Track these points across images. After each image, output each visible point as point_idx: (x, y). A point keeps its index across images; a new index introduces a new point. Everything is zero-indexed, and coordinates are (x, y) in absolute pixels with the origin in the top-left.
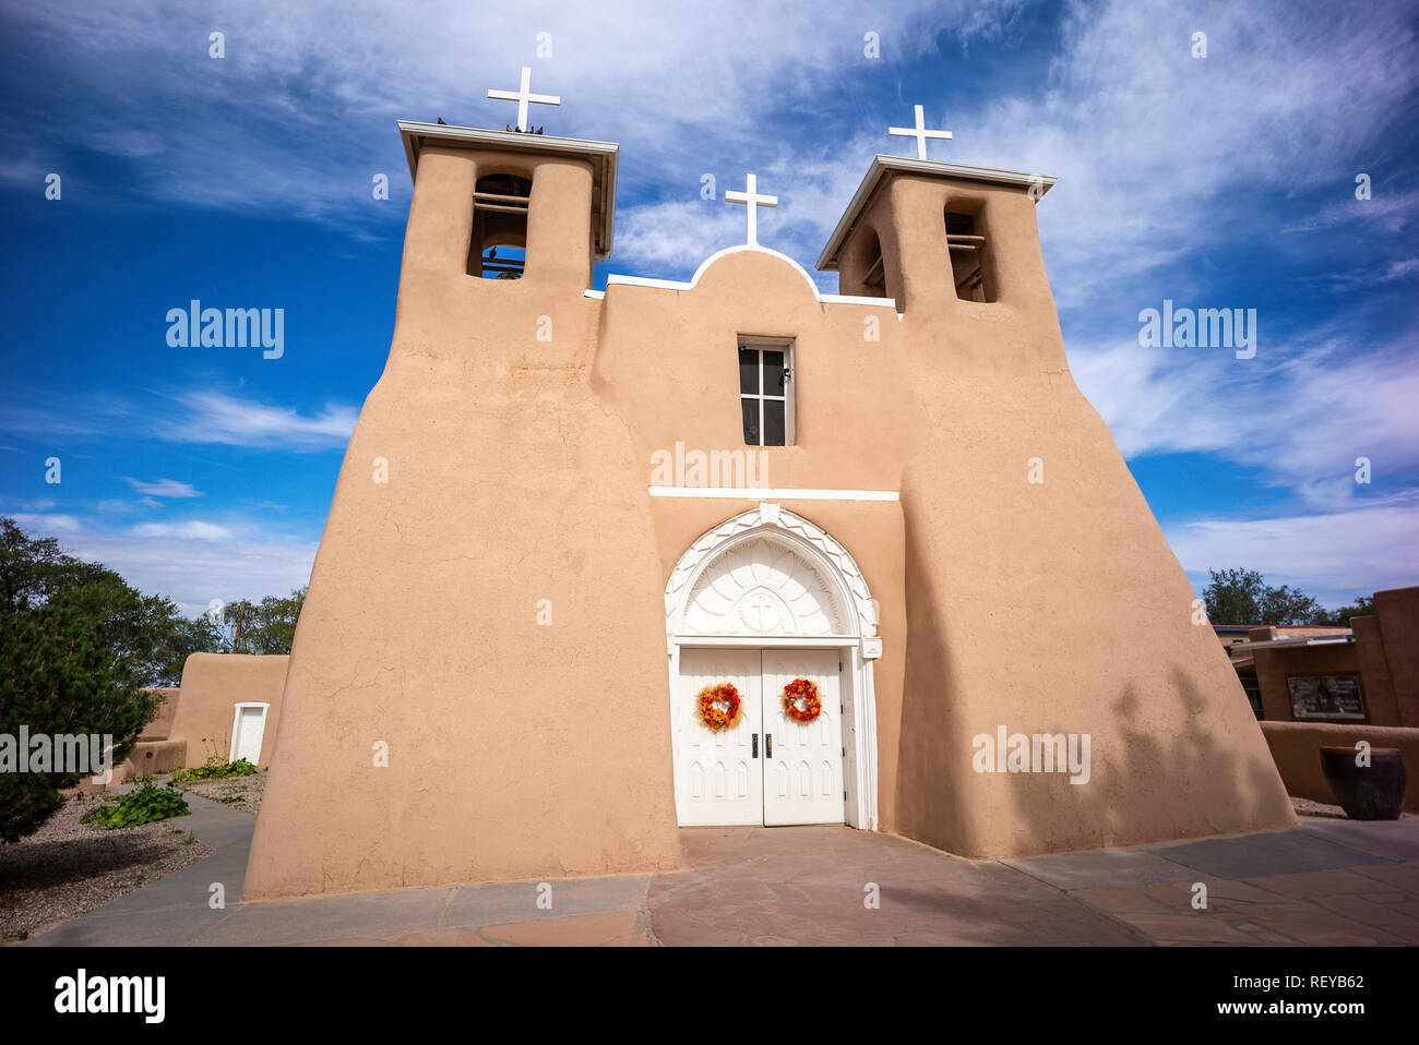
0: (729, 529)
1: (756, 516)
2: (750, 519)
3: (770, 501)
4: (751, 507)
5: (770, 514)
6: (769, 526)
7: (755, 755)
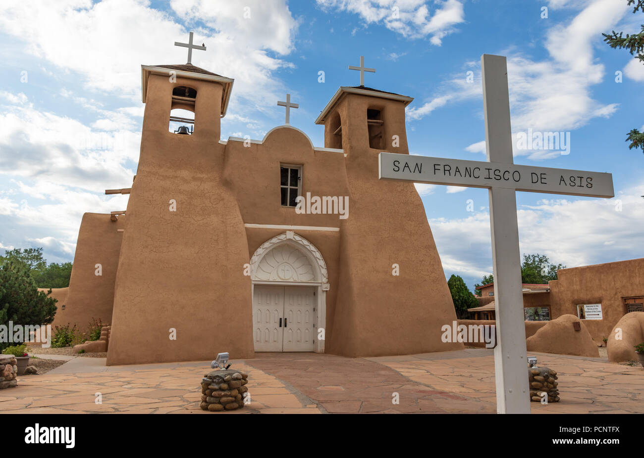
0: (275, 240)
1: (285, 236)
2: (282, 237)
3: (290, 230)
4: (283, 232)
5: (290, 235)
6: (290, 240)
7: (281, 326)
